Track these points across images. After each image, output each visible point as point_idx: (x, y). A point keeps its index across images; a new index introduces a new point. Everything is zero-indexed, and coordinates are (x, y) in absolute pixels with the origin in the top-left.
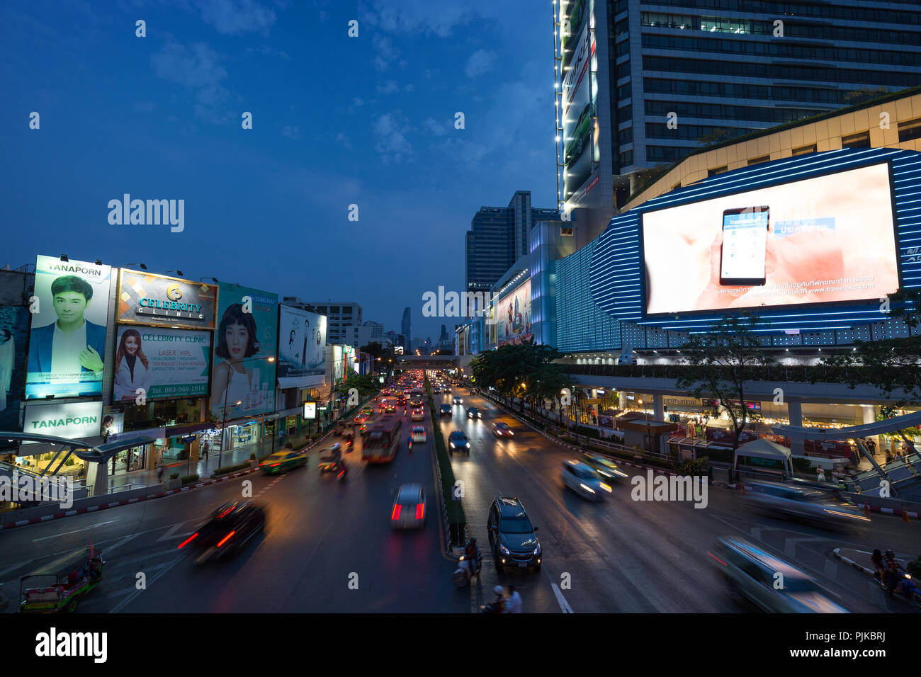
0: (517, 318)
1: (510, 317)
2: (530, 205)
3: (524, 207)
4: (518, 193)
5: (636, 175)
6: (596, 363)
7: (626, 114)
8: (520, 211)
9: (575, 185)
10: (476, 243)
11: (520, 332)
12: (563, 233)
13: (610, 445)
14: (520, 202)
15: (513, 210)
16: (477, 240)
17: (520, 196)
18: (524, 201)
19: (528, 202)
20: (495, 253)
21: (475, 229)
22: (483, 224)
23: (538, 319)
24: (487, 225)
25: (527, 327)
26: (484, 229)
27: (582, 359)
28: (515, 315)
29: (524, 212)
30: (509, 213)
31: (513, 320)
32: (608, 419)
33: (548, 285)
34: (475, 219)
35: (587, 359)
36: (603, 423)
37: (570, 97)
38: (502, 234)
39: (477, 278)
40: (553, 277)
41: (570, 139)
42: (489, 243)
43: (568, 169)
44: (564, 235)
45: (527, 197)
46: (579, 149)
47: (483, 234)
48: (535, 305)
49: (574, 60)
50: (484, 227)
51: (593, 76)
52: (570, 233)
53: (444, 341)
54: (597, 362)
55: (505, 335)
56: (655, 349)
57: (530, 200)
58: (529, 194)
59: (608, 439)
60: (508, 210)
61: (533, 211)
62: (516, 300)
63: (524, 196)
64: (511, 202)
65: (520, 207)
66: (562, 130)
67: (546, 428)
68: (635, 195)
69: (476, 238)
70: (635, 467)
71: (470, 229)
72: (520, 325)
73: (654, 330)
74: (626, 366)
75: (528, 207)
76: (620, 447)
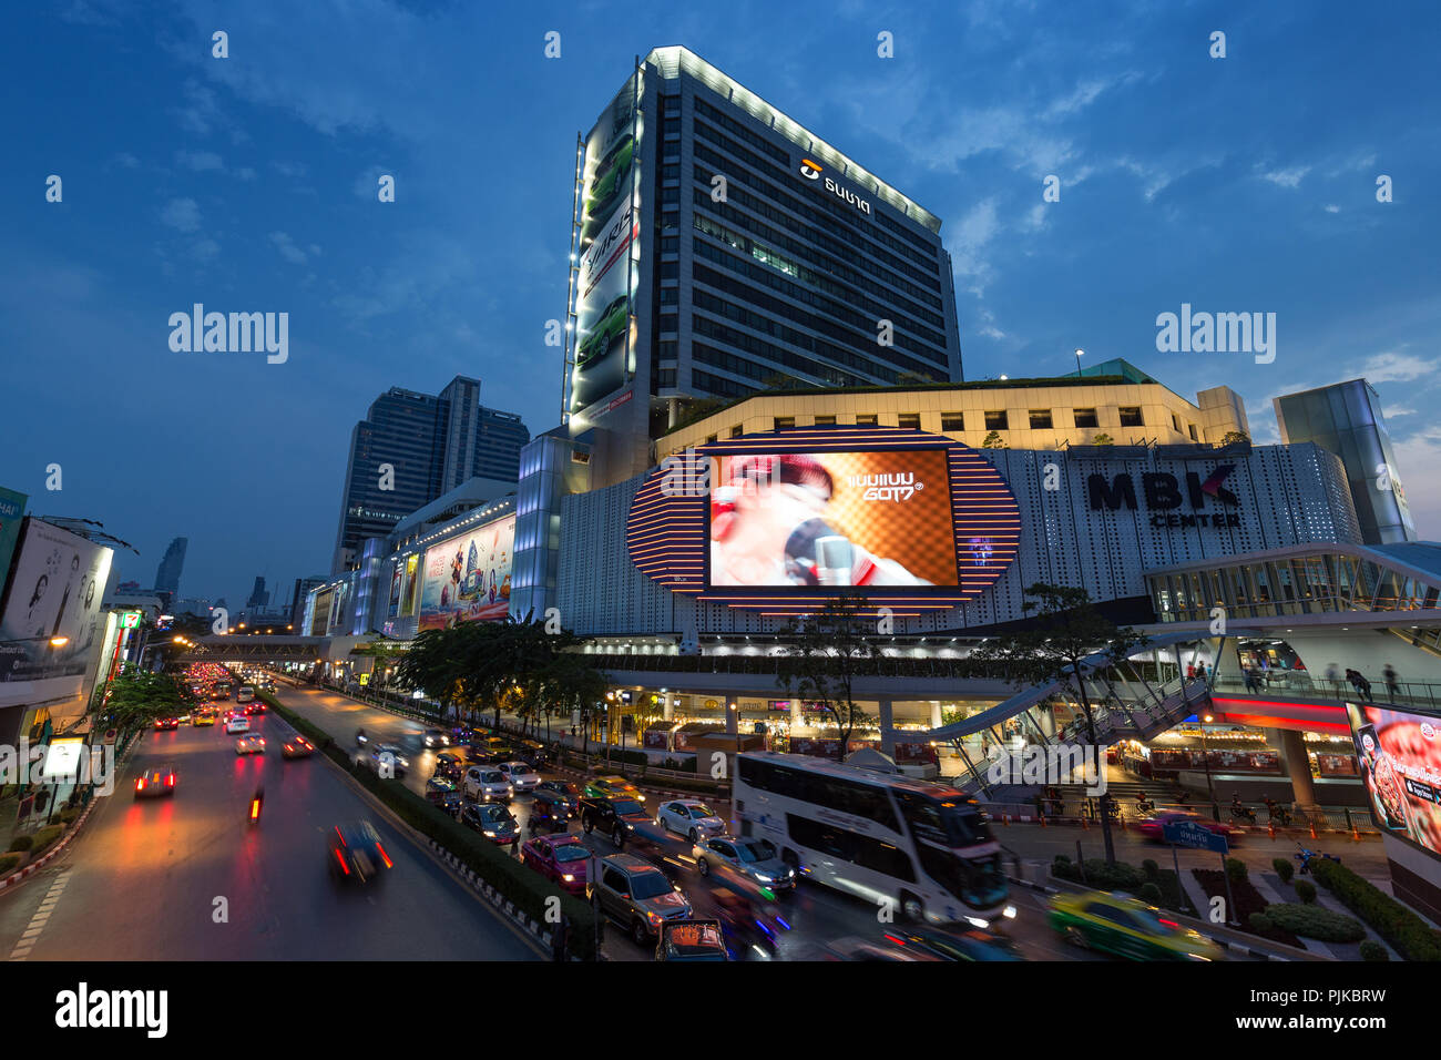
0: (473, 577)
1: (456, 575)
2: (478, 401)
3: (467, 402)
4: (459, 380)
5: (679, 402)
6: (620, 653)
8: (460, 407)
9: (591, 395)
10: (375, 443)
11: (475, 600)
12: (575, 458)
13: (678, 775)
14: (461, 393)
15: (447, 403)
16: (376, 439)
17: (463, 385)
18: (468, 392)
19: (474, 396)
20: (407, 464)
21: (375, 420)
22: (392, 415)
23: (526, 581)
24: (399, 417)
25: (492, 593)
26: (392, 423)
28: (468, 571)
29: (466, 409)
30: (439, 409)
31: (463, 578)
32: (661, 736)
33: (548, 531)
34: (376, 405)
35: (605, 646)
36: (652, 742)
38: (423, 436)
39: (367, 501)
40: (556, 520)
41: (590, 332)
42: (398, 447)
44: (577, 461)
45: (474, 388)
46: (602, 350)
47: (390, 430)
48: (522, 560)
50: (391, 419)
52: (585, 459)
53: (261, 608)
54: (621, 650)
55: (439, 603)
56: (719, 633)
57: (478, 394)
58: (477, 384)
59: (661, 766)
60: (439, 401)
61: (481, 410)
62: (473, 548)
63: (471, 386)
64: (445, 391)
65: (461, 400)
66: (577, 317)
67: (560, 757)
68: (675, 429)
69: (375, 435)
71: (365, 420)
72: (477, 588)
73: (717, 608)
74: (693, 658)
75: (473, 403)
76: (692, 777)
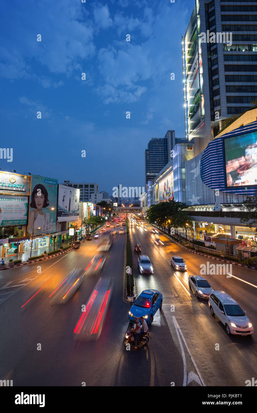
0: (168, 190)
1: (165, 189)
2: (175, 136)
3: (172, 137)
4: (169, 131)
5: (223, 121)
6: (204, 211)
7: (217, 93)
8: (170, 140)
9: (194, 127)
10: (150, 155)
11: (169, 196)
12: (188, 149)
13: (209, 250)
14: (170, 135)
15: (167, 139)
16: (150, 154)
17: (170, 133)
18: (172, 135)
19: (173, 135)
20: (159, 159)
21: (149, 148)
22: (153, 146)
23: (177, 190)
24: (154, 146)
25: (173, 194)
26: (153, 148)
27: (197, 208)
28: (167, 188)
29: (172, 140)
30: (165, 140)
31: (166, 190)
32: (209, 237)
33: (181, 174)
34: (149, 144)
35: (200, 208)
36: (207, 239)
37: (190, 86)
38: (162, 150)
39: (150, 171)
40: (184, 170)
41: (191, 105)
42: (155, 155)
43: (191, 119)
45: (173, 133)
46: (195, 110)
47: (153, 150)
48: (176, 183)
49: (192, 68)
50: (153, 147)
51: (201, 76)
52: (191, 149)
53: (136, 200)
55: (162, 197)
56: (231, 204)
57: (175, 134)
58: (174, 131)
59: (209, 247)
60: (164, 139)
61: (176, 139)
62: (167, 181)
63: (172, 132)
64: (166, 136)
65: (170, 137)
66: (187, 101)
67: (179, 241)
68: (222, 130)
69: (150, 152)
70: (221, 261)
71: (147, 148)
72: (169, 193)
73: (231, 195)
74: (217, 212)
75: (173, 137)
76: (214, 251)
